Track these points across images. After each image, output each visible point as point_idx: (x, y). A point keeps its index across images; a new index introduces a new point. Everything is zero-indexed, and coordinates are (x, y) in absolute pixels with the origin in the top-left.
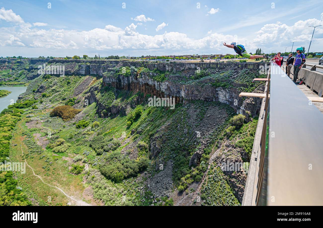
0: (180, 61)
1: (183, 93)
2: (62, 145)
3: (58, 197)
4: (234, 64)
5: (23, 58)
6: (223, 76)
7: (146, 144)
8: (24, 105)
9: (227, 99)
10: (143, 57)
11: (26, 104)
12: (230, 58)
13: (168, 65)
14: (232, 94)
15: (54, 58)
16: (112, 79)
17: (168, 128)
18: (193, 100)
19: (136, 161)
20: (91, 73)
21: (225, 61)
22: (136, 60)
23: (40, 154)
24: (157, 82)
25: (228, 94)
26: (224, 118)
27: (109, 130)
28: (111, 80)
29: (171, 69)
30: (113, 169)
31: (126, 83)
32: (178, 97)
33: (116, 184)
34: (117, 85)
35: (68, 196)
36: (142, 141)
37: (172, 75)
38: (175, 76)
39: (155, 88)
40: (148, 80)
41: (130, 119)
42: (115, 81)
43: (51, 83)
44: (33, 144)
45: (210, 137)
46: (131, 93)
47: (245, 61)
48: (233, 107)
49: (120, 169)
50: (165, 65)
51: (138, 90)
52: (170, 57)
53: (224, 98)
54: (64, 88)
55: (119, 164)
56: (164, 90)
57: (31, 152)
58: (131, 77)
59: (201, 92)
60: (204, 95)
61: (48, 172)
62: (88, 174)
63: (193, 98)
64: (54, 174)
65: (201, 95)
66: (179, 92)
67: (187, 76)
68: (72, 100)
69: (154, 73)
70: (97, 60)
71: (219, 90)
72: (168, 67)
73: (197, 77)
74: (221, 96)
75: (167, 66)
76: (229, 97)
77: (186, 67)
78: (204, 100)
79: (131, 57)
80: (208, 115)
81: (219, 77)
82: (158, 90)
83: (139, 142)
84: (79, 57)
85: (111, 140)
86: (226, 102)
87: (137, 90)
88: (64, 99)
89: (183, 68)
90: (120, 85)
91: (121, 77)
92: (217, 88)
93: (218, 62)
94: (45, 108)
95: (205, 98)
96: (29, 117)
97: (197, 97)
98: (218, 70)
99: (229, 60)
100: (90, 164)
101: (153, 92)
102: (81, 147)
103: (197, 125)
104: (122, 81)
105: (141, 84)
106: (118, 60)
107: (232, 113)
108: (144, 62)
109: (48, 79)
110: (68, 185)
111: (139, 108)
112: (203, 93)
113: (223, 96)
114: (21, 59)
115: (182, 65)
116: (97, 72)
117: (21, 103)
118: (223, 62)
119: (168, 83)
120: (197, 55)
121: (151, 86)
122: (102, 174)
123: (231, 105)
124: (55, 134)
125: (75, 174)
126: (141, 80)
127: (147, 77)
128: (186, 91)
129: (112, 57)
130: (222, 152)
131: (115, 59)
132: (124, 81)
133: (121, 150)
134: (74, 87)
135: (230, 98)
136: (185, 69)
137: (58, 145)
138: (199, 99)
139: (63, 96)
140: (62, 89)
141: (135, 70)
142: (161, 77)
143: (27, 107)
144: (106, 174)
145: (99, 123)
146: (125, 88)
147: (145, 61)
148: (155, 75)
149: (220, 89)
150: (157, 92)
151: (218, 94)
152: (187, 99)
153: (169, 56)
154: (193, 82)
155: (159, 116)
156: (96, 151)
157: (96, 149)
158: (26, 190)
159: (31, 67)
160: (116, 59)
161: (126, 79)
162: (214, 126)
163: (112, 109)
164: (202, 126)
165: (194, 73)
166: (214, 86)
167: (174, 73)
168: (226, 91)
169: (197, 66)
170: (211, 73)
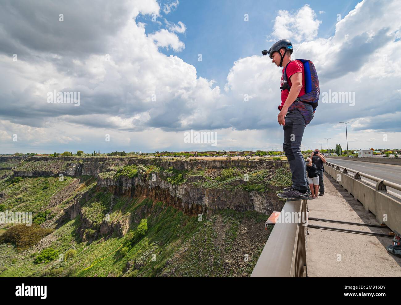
0: (203, 158)
1: (206, 199)
4: (268, 161)
6: (256, 176)
9: (265, 207)
10: (157, 153)
12: (262, 155)
13: (187, 163)
14: (270, 200)
15: (37, 154)
16: (111, 182)
17: (184, 256)
18: (220, 209)
20: (83, 174)
21: (257, 158)
22: (146, 157)
24: (172, 186)
25: (266, 200)
26: (265, 235)
27: (91, 265)
28: (109, 182)
29: (190, 168)
31: (129, 187)
32: (200, 205)
34: (115, 190)
37: (192, 176)
38: (196, 177)
39: (169, 194)
40: (161, 182)
41: (126, 243)
42: (115, 184)
43: (18, 189)
45: (248, 270)
46: (135, 201)
47: (279, 159)
50: (183, 163)
51: (145, 197)
52: (190, 153)
53: (261, 207)
54: (36, 197)
56: (181, 196)
58: (137, 179)
59: (230, 198)
60: (234, 202)
63: (220, 208)
65: (231, 203)
66: (201, 199)
67: (211, 176)
68: (42, 215)
70: (96, 157)
71: (253, 195)
72: (188, 165)
73: (225, 178)
74: (257, 202)
75: (186, 164)
76: (267, 205)
77: (209, 165)
78: (235, 208)
79: (142, 154)
80: (243, 232)
81: (251, 178)
82: (173, 195)
84: (71, 154)
86: (264, 211)
87: (143, 196)
89: (207, 167)
90: (121, 189)
91: (123, 179)
92: (251, 193)
93: (249, 159)
95: (237, 206)
97: (225, 205)
98: (249, 170)
99: (260, 157)
101: (166, 198)
103: (229, 250)
104: (124, 184)
105: (150, 188)
106: (123, 157)
108: (157, 159)
109: (15, 184)
111: (143, 224)
112: (233, 199)
113: (259, 203)
115: (204, 163)
116: (91, 173)
118: (254, 160)
119: (186, 186)
120: (224, 151)
121: (163, 190)
126: (150, 182)
127: (160, 179)
128: (211, 197)
129: (115, 154)
132: (126, 184)
134: (51, 194)
135: (269, 205)
136: (209, 168)
138: (229, 208)
139: (31, 208)
140: (33, 198)
141: (144, 170)
142: (177, 179)
145: (76, 252)
146: (127, 194)
147: (158, 158)
148: (170, 175)
149: (255, 193)
150: (172, 198)
151: (252, 200)
152: (212, 209)
154: (219, 185)
155: (172, 236)
160: (122, 155)
161: (130, 181)
162: (252, 249)
163: (101, 227)
164: (235, 251)
165: (220, 172)
166: (246, 190)
167: (194, 172)
168: (262, 196)
169: (223, 165)
170: (241, 173)
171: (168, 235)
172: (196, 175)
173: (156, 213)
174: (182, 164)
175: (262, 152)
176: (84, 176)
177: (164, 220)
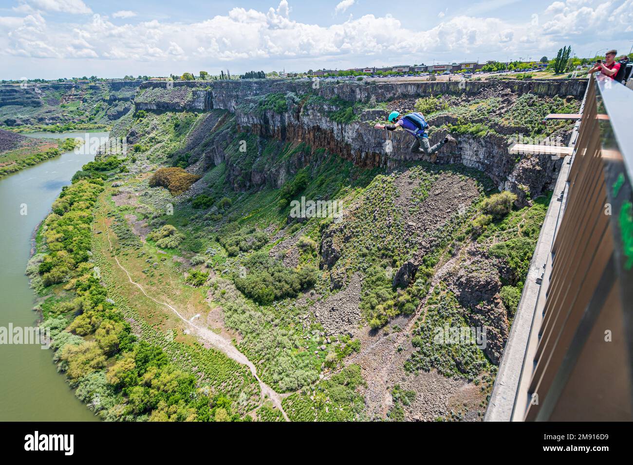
0: (385, 79)
2: (171, 236)
3: (169, 320)
4: (504, 82)
5: (98, 80)
6: (475, 110)
7: (313, 242)
8: (106, 165)
9: (480, 159)
10: (310, 72)
11: (110, 164)
12: (494, 71)
13: (360, 90)
14: (492, 149)
15: (150, 78)
16: (253, 119)
17: (355, 214)
18: (407, 160)
19: (295, 270)
20: (214, 107)
21: (484, 77)
22: (296, 80)
23: (138, 249)
24: (338, 125)
25: (484, 149)
26: (470, 197)
27: (249, 214)
28: (251, 120)
29: (365, 97)
30: (257, 282)
31: (278, 127)
32: (378, 154)
33: (262, 308)
34: (261, 131)
35: (184, 320)
36: (307, 235)
37: (368, 110)
38: (373, 112)
39: (332, 137)
40: (321, 119)
41: (284, 195)
42: (259, 122)
43: (147, 126)
44: (126, 232)
45: (438, 234)
46: (288, 146)
47: (529, 77)
48: (492, 176)
49: (267, 283)
50: (354, 89)
51: (300, 140)
52: (364, 71)
53: (474, 158)
54: (169, 136)
55: (265, 274)
56: (351, 141)
57: (123, 244)
58: (287, 115)
61: (151, 279)
62: (215, 286)
63: (408, 158)
64: (161, 282)
66: (380, 145)
68: (183, 158)
69: (332, 106)
70: (225, 81)
71: (464, 141)
72: (361, 93)
74: (468, 152)
75: (358, 91)
76: (484, 156)
77: (397, 91)
79: (288, 74)
80: (437, 192)
81: (466, 113)
82: (339, 139)
83: (301, 238)
84: (193, 76)
85: (251, 232)
86: (477, 165)
87: (298, 139)
88: (170, 156)
89: (392, 95)
90: (267, 129)
91: (269, 115)
92: (461, 137)
93: (468, 79)
94: (141, 171)
96: (117, 186)
98: (465, 98)
99: (492, 75)
100: (217, 270)
101: (329, 143)
102: (202, 240)
103: (414, 211)
104: (271, 122)
105: (307, 128)
106: (263, 80)
107: (489, 189)
109: (142, 119)
110: (183, 301)
111: (302, 175)
113: (471, 153)
114: (95, 81)
115: (388, 87)
116: (225, 105)
117: (103, 161)
118: (479, 80)
119: (358, 126)
120: (423, 65)
121: (325, 132)
122: (239, 288)
123: (487, 173)
124: (159, 217)
125: (194, 285)
126: (305, 120)
127: (319, 114)
128: (395, 143)
129: (250, 75)
130: (461, 264)
131: (257, 78)
132: (273, 121)
133: (270, 250)
134: (185, 134)
135: (487, 157)
136: (396, 96)
137: (166, 236)
138: (421, 159)
139: (169, 150)
140: (167, 138)
141: (296, 101)
142: (344, 115)
143: (112, 169)
144: (245, 288)
145: (231, 200)
146: (277, 136)
148: (334, 109)
149: (468, 138)
150: (337, 144)
151: (461, 148)
152: (395, 160)
153: (362, 70)
155: (339, 191)
156: (227, 250)
157: (227, 246)
158: (122, 304)
159: (113, 95)
160: (260, 77)
161: (278, 118)
162: (448, 213)
163: (252, 175)
164: (422, 213)
165: (414, 104)
166: (454, 132)
167: (371, 104)
168: (479, 142)
169: (420, 91)
170: (450, 105)
171: (334, 190)
172: (373, 109)
173: (316, 162)
174: (352, 90)
175: (496, 64)
176: (217, 109)
177: (328, 171)
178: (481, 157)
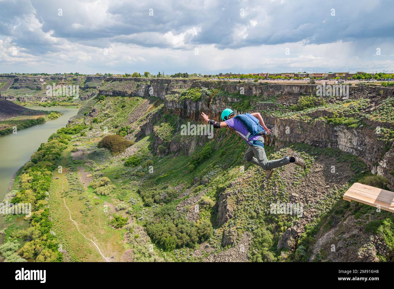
0: (276, 81)
1: (276, 130)
2: (106, 185)
3: (91, 255)
4: (371, 88)
5: (80, 75)
6: (348, 107)
7: (212, 201)
8: (73, 130)
9: (354, 146)
10: (221, 75)
11: (75, 130)
12: (363, 79)
13: (256, 88)
14: (363, 139)
15: (112, 75)
16: (176, 104)
17: (247, 181)
18: (291, 142)
19: (195, 224)
21: (354, 83)
22: (210, 80)
23: (81, 193)
25: (357, 138)
26: (346, 177)
27: (165, 174)
28: (174, 105)
29: (259, 93)
30: (163, 231)
31: (193, 111)
32: (268, 136)
33: (165, 254)
34: (181, 113)
35: (103, 256)
36: (208, 196)
37: (261, 102)
38: (265, 104)
41: (193, 161)
42: (180, 107)
43: (104, 106)
44: (75, 180)
45: (318, 207)
47: (392, 85)
48: (365, 161)
49: (171, 232)
50: (251, 87)
52: (260, 76)
53: (348, 145)
54: (117, 113)
55: (171, 225)
57: (71, 189)
58: (200, 103)
59: (306, 131)
60: (311, 136)
61: (85, 219)
62: (130, 230)
63: (292, 140)
64: (91, 222)
65: (306, 136)
67: (285, 104)
68: (124, 129)
69: (234, 98)
70: (160, 78)
71: (339, 130)
72: (256, 90)
73: (302, 107)
74: (343, 140)
75: (254, 88)
76: (357, 144)
77: (284, 90)
78: (312, 144)
79: (205, 75)
80: (317, 170)
81: (340, 109)
83: (202, 197)
84: (140, 75)
85: (165, 188)
86: (351, 150)
88: (116, 127)
89: (280, 93)
90: (185, 112)
91: (187, 102)
92: (336, 127)
94: (94, 137)
95: (313, 141)
96: (76, 145)
97: (299, 138)
99: (361, 82)
100: (135, 216)
102: (127, 191)
103: (297, 184)
104: (189, 107)
105: (214, 113)
106: (186, 79)
107: (363, 172)
108: (221, 82)
109: (102, 101)
110: (105, 240)
111: (208, 147)
112: (310, 133)
113: (346, 140)
114: (77, 76)
115: (278, 87)
116: (158, 94)
117: (71, 128)
118: (351, 85)
122: (149, 234)
123: (360, 158)
124: (100, 170)
125: (115, 227)
126: (214, 107)
127: (224, 104)
128: (281, 128)
129: (178, 75)
130: (340, 236)
131: (182, 77)
132: (190, 107)
133: (177, 204)
134: (129, 112)
135: (360, 145)
136: (283, 94)
137: (102, 186)
138: (303, 142)
139: (116, 123)
140: (116, 114)
141: (208, 93)
142: (243, 105)
143: (76, 133)
144: (154, 235)
145: (153, 162)
146: (192, 117)
147: (222, 80)
148: (236, 101)
149: (343, 128)
151: (337, 136)
152: (282, 141)
153: (258, 75)
154: (294, 115)
155: (235, 162)
156: (144, 201)
157: (145, 198)
158: (60, 237)
159: (87, 85)
160: (184, 77)
161: (194, 105)
162: (326, 188)
163: (171, 145)
164: (304, 187)
165: (297, 100)
166: (331, 123)
167: (263, 99)
168: (352, 132)
169: (303, 91)
170: (327, 102)
171: (232, 160)
172: (265, 102)
173: (219, 138)
174: (250, 88)
175: (364, 74)
176: (153, 97)
177: (228, 146)
178: (355, 144)
